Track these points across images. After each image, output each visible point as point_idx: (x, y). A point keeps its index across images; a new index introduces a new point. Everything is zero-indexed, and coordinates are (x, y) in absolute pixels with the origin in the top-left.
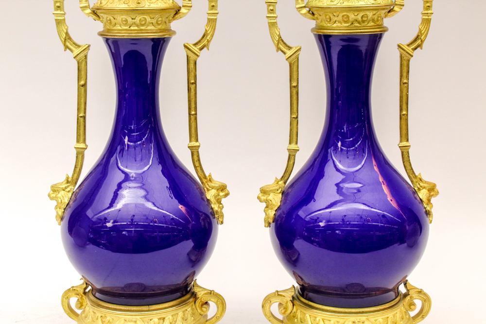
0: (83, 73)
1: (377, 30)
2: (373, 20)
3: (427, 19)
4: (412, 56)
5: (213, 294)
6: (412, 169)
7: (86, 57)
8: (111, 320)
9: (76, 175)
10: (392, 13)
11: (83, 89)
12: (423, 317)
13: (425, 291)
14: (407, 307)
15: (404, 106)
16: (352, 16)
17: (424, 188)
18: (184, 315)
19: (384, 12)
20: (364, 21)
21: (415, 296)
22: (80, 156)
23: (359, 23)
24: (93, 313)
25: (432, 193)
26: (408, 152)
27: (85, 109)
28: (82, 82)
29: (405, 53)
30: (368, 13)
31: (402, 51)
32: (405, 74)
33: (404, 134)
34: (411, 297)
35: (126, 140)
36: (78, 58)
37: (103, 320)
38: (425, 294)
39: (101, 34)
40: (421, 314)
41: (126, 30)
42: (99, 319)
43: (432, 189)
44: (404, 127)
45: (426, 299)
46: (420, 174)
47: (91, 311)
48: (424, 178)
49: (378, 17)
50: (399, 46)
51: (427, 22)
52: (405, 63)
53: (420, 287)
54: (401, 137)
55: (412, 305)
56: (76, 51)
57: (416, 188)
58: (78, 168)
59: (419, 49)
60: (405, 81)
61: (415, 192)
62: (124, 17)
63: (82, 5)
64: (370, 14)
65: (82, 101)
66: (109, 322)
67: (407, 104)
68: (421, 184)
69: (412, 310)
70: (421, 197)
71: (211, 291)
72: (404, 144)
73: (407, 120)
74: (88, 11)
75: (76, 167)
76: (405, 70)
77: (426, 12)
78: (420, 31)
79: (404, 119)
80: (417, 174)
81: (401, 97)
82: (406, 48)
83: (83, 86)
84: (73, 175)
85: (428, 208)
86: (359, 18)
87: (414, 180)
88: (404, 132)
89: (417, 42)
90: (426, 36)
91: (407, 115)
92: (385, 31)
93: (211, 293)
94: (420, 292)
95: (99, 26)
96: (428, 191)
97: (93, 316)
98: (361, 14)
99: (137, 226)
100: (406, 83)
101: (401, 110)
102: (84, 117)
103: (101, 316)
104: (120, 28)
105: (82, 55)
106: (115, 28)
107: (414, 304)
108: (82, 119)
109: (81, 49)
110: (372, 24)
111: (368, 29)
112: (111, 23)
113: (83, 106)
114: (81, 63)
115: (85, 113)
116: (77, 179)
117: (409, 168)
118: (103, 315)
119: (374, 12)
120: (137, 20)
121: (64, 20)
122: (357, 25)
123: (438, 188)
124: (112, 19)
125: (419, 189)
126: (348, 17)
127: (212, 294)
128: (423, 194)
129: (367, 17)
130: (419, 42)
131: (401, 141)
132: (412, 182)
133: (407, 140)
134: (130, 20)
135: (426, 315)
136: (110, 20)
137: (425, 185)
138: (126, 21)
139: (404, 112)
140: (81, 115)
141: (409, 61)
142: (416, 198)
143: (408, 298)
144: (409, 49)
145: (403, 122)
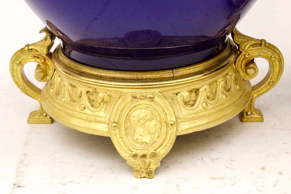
5: (265, 46)
8: (107, 98)
18: (226, 83)
24: (70, 87)
37: (92, 98)
42: (85, 97)
47: (66, 83)
66: (103, 101)
71: (261, 41)
93: (261, 45)
97: (71, 92)
103: (88, 92)
118: (91, 90)
127: (263, 46)
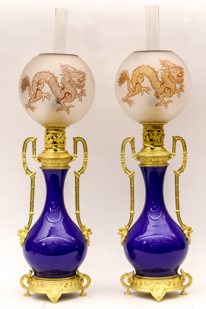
0: (33, 183)
1: (164, 165)
2: (162, 161)
3: (185, 161)
4: (179, 175)
6: (181, 221)
7: (34, 177)
9: (29, 226)
10: (170, 158)
11: (33, 190)
12: (189, 286)
13: (190, 274)
14: (182, 280)
15: (177, 195)
16: (153, 160)
17: (186, 229)
19: (166, 158)
20: (158, 162)
21: (185, 276)
22: (31, 218)
23: (156, 162)
25: (189, 231)
26: (179, 214)
27: (34, 198)
28: (33, 187)
29: (176, 174)
30: (159, 159)
31: (175, 173)
32: (177, 182)
33: (178, 207)
34: (183, 276)
35: (50, 209)
36: (32, 177)
38: (189, 275)
39: (41, 168)
40: (188, 285)
41: (53, 166)
43: (190, 229)
44: (177, 204)
45: (190, 278)
46: (185, 224)
48: (187, 225)
49: (164, 160)
50: (174, 171)
51: (185, 162)
52: (177, 178)
53: (187, 272)
54: (176, 208)
55: (184, 279)
56: (31, 175)
57: (183, 229)
58: (30, 223)
59: (182, 172)
60: (177, 185)
61: (182, 231)
62: (52, 161)
63: (34, 156)
64: (160, 159)
65: (33, 195)
67: (178, 195)
68: (185, 227)
69: (184, 282)
70: (185, 233)
72: (178, 211)
73: (178, 201)
74: (36, 159)
75: (29, 222)
76: (177, 181)
77: (184, 158)
78: (182, 166)
79: (177, 201)
80: (183, 223)
81: (176, 192)
82: (177, 172)
83: (33, 188)
84: (28, 226)
85: (188, 237)
86: (156, 160)
87: (182, 226)
88: (178, 206)
89: (181, 169)
90: (185, 167)
91: (178, 199)
92: (167, 165)
94: (187, 274)
95: (40, 164)
96: (188, 230)
98: (156, 159)
99: (55, 245)
100: (177, 186)
101: (176, 197)
102: (33, 201)
104: (50, 165)
105: (33, 176)
106: (48, 165)
107: (185, 279)
108: (32, 202)
109: (32, 174)
110: (161, 163)
111: (160, 165)
112: (46, 163)
113: (33, 197)
114: (33, 179)
115: (33, 199)
116: (30, 227)
117: (180, 221)
119: (162, 158)
120: (57, 163)
121: (26, 162)
122: (155, 163)
123: (192, 229)
124: (47, 162)
125: (184, 230)
126: (151, 160)
128: (186, 232)
129: (159, 160)
130: (182, 170)
131: (176, 210)
132: (182, 227)
133: (179, 209)
134: (54, 162)
135: (191, 284)
136: (46, 162)
137: (186, 228)
138: (53, 162)
139: (177, 198)
140: (32, 200)
141: (178, 177)
142: (183, 234)
143: (182, 277)
144: (178, 173)
145: (177, 202)
